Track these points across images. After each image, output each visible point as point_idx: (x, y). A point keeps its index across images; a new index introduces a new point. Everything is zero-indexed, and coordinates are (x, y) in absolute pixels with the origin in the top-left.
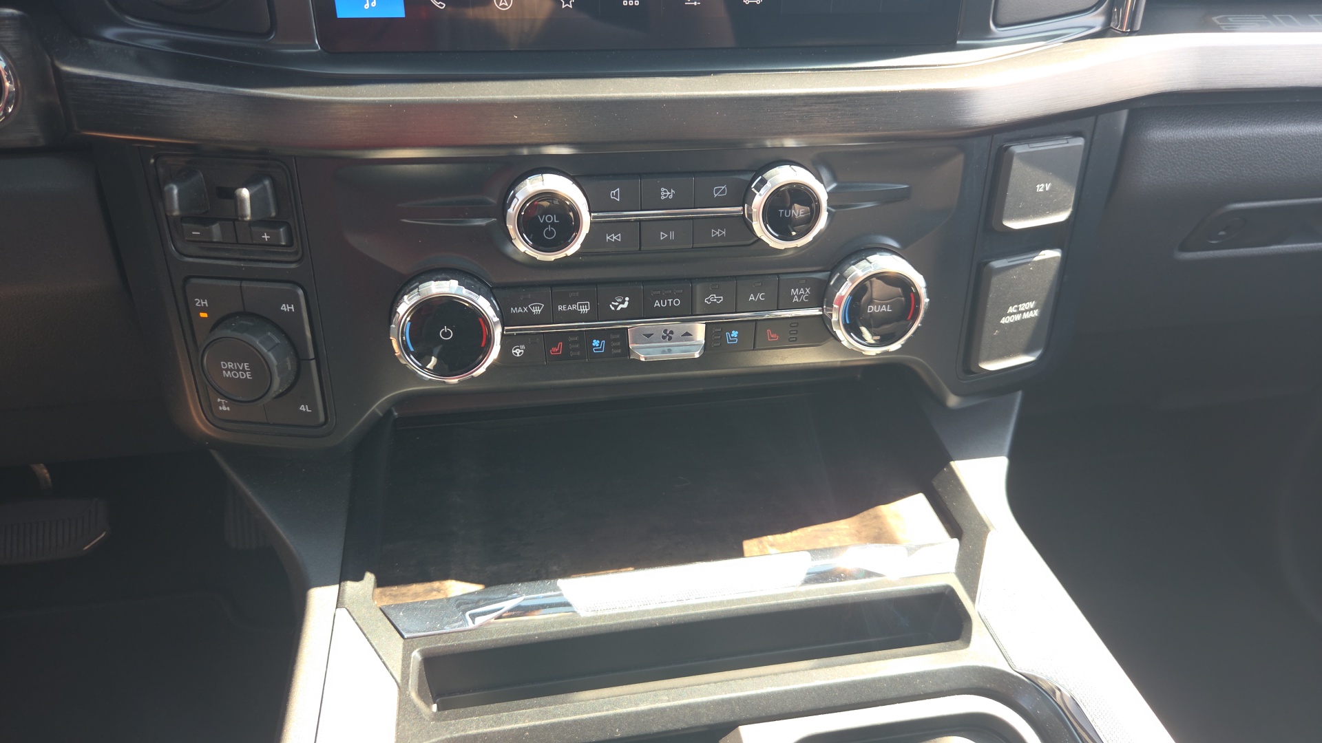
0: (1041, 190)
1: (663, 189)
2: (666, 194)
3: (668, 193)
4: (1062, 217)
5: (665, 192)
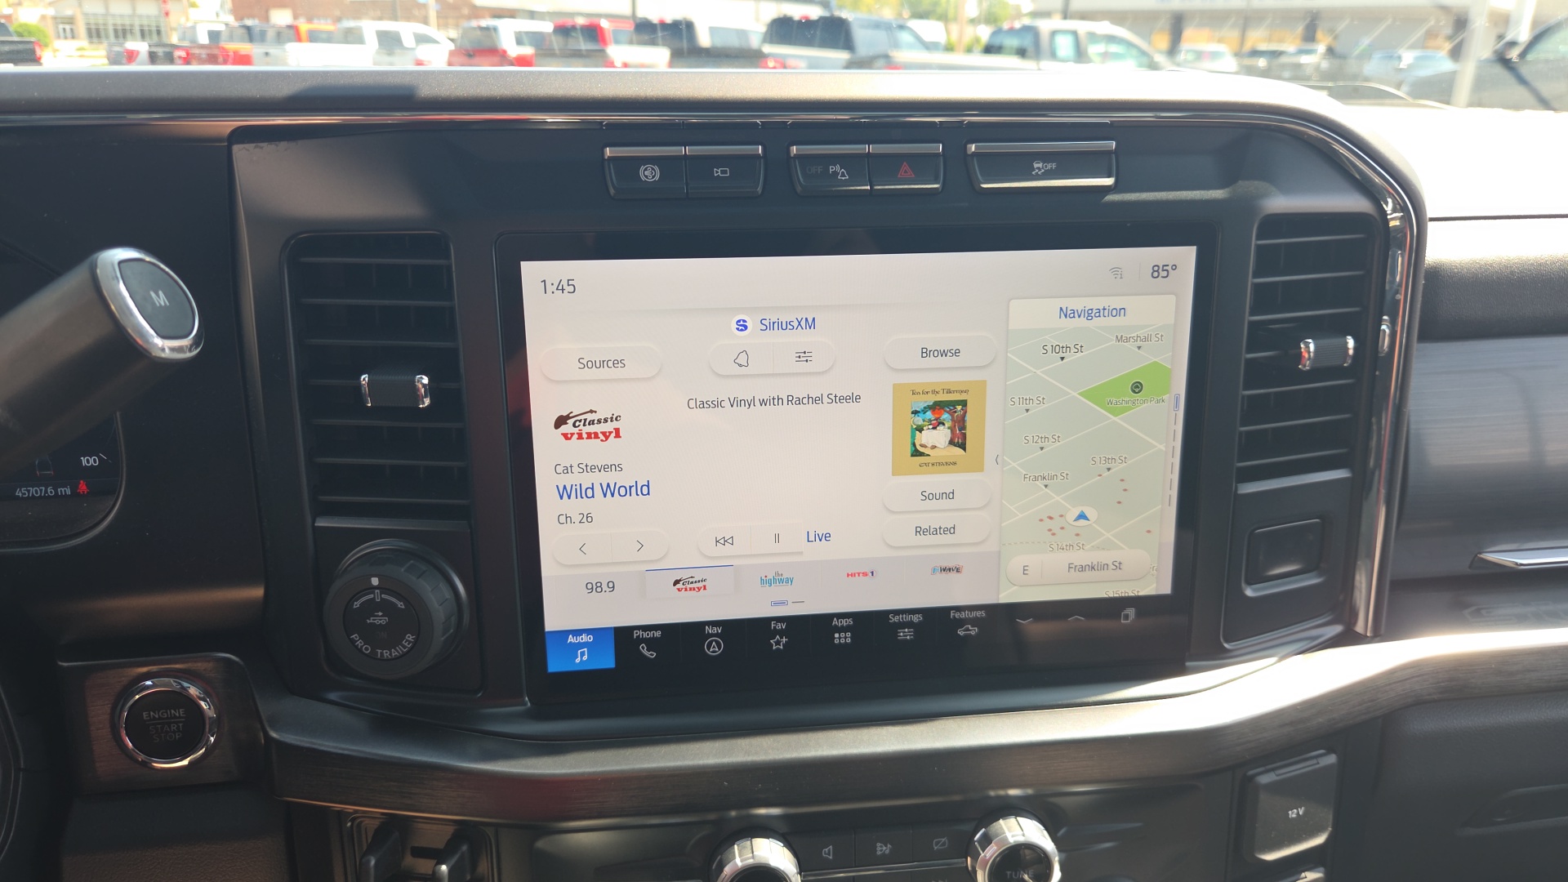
0: (1294, 816)
1: (879, 844)
2: (882, 849)
3: (884, 848)
4: (1320, 840)
5: (881, 847)
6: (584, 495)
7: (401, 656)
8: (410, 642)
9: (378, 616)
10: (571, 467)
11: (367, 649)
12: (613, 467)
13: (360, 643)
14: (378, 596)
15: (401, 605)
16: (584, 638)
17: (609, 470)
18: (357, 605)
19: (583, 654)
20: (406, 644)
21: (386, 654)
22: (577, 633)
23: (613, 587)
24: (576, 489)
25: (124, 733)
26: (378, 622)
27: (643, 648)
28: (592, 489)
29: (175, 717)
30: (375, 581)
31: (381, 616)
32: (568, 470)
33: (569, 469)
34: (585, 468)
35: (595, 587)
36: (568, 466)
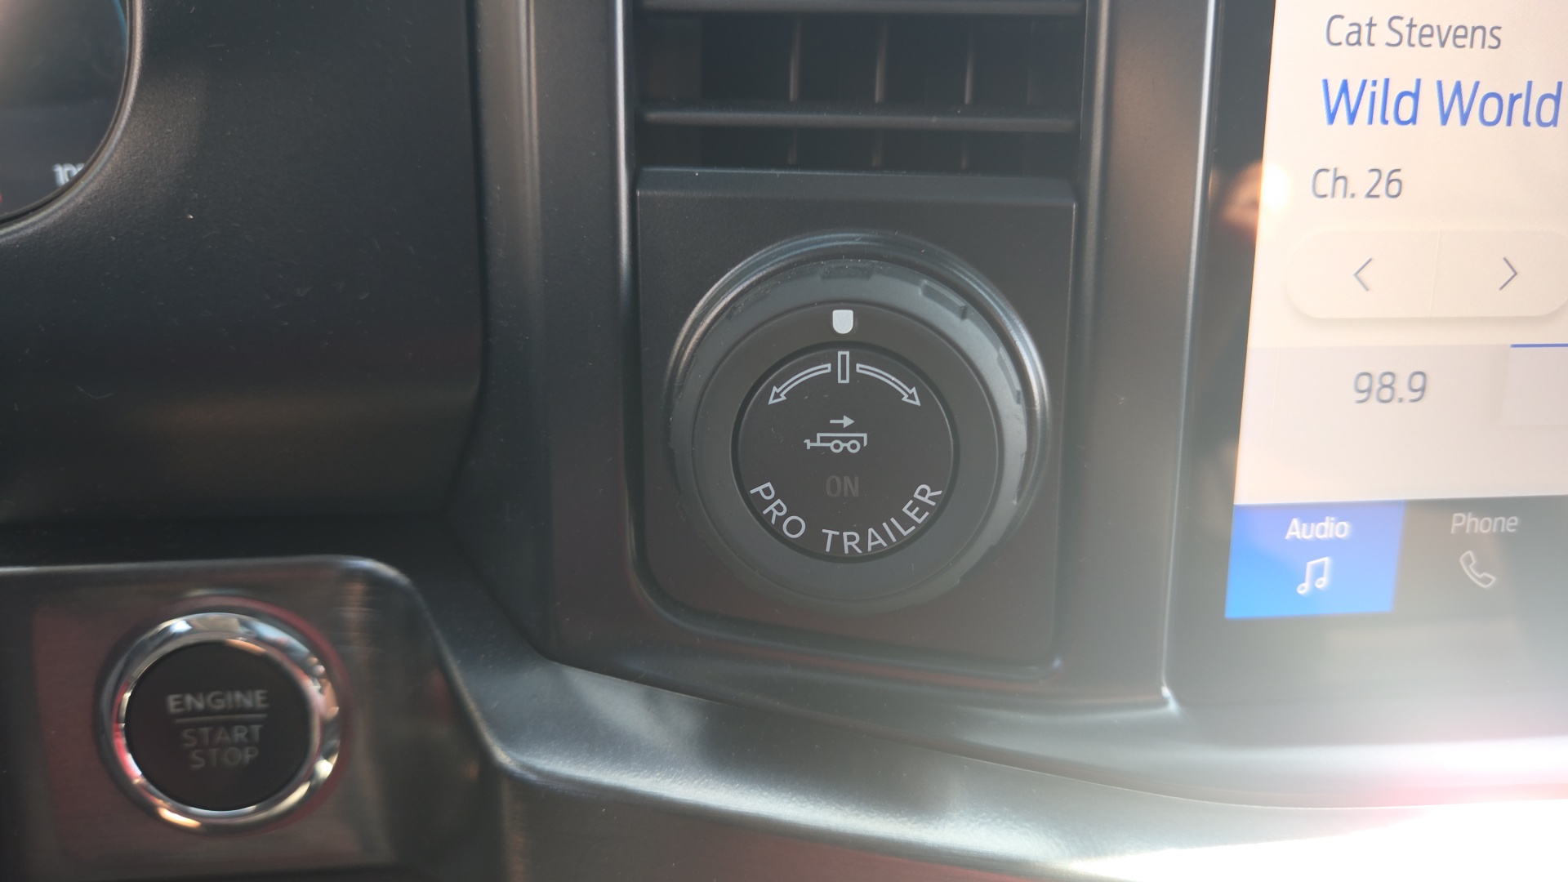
6: (1390, 115)
7: (893, 550)
8: (924, 507)
9: (839, 428)
10: (1371, 25)
11: (794, 527)
12: (1479, 32)
13: (775, 509)
14: (843, 367)
15: (910, 395)
16: (1332, 529)
17: (1467, 41)
18: (779, 394)
19: (1319, 571)
20: (912, 515)
21: (850, 541)
22: (1313, 512)
23: (1423, 389)
24: (1373, 94)
25: (121, 742)
26: (838, 445)
27: (1468, 561)
28: (1416, 96)
29: (243, 710)
30: (843, 321)
31: (850, 429)
32: (1360, 34)
33: (1365, 30)
34: (1405, 31)
35: (1377, 386)
36: (1364, 22)
